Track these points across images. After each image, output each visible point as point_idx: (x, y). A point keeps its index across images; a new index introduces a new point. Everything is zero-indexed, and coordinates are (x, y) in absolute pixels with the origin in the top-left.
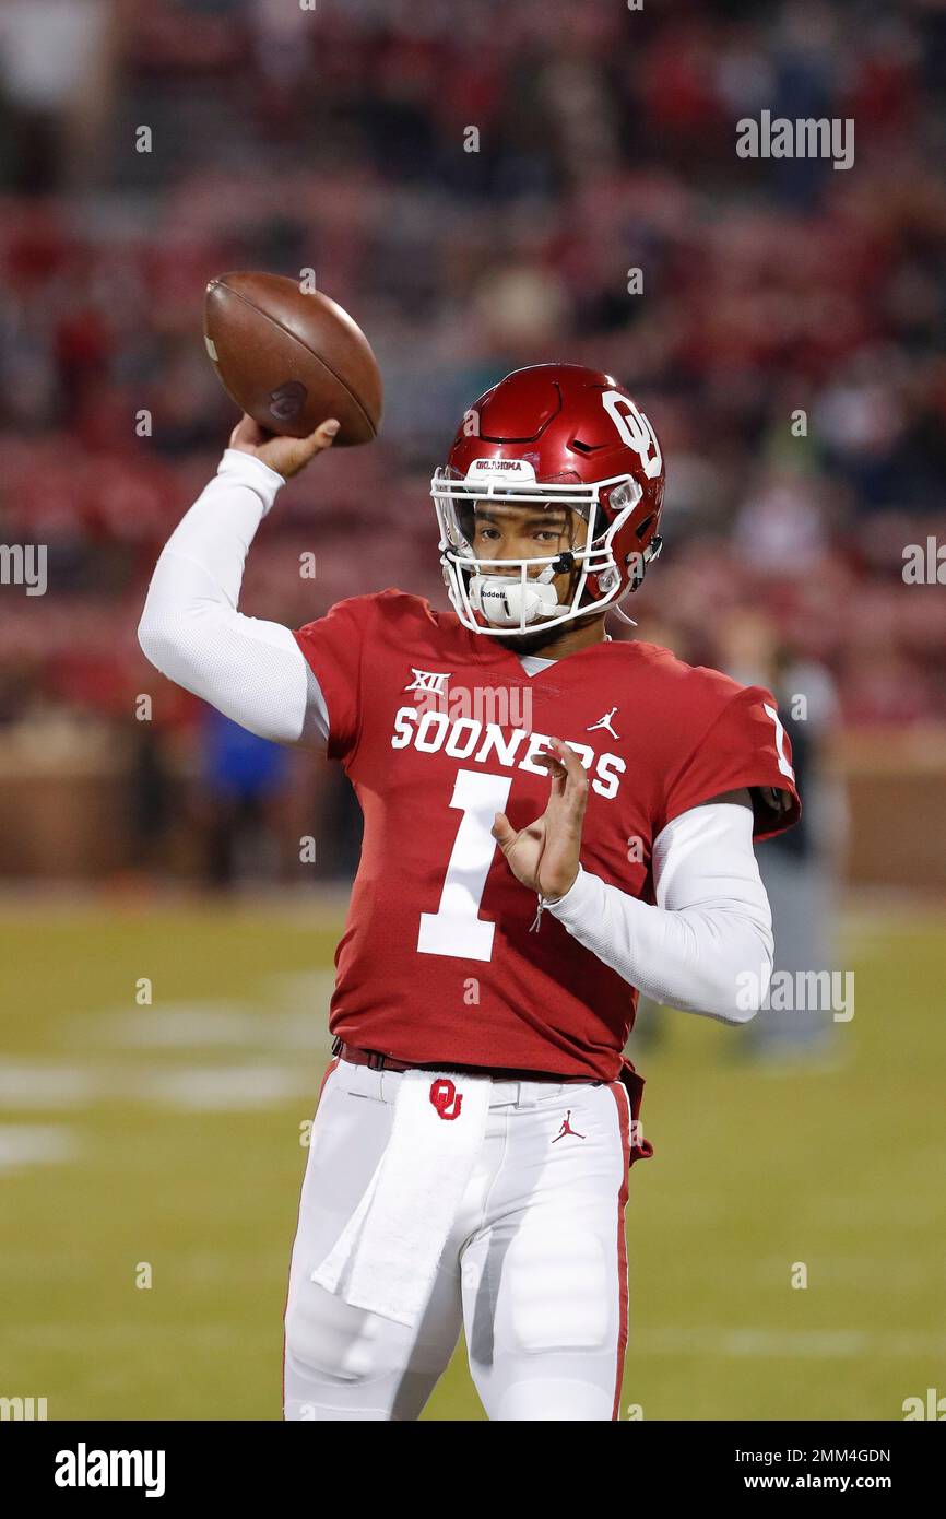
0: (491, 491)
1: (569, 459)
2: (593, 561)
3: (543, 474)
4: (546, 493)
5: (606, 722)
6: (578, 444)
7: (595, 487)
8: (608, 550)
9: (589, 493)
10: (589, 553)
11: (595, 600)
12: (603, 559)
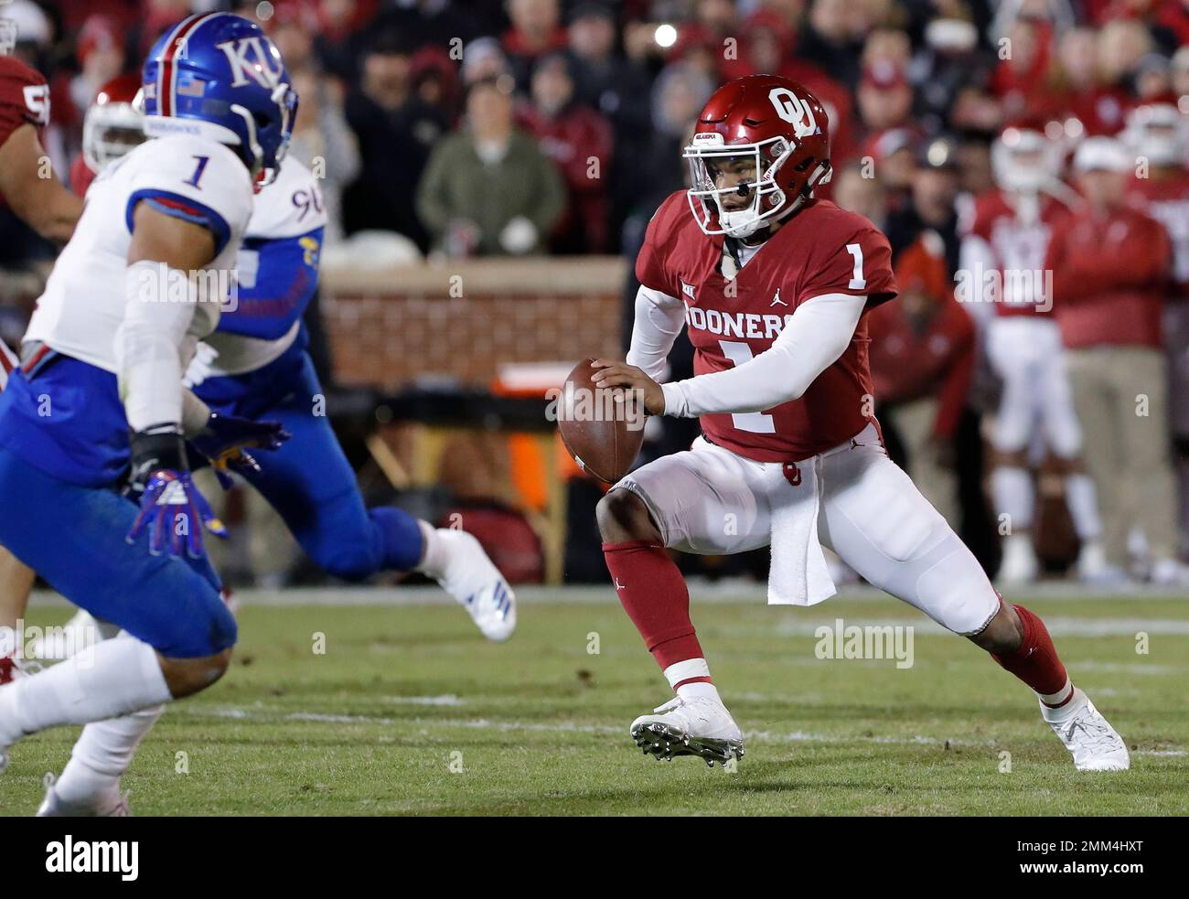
0: (699, 152)
1: (742, 131)
2: (764, 187)
3: (727, 139)
4: (731, 150)
5: (777, 299)
6: (749, 121)
7: (757, 145)
8: (772, 180)
9: (753, 149)
10: (759, 183)
11: (769, 210)
12: (770, 185)
